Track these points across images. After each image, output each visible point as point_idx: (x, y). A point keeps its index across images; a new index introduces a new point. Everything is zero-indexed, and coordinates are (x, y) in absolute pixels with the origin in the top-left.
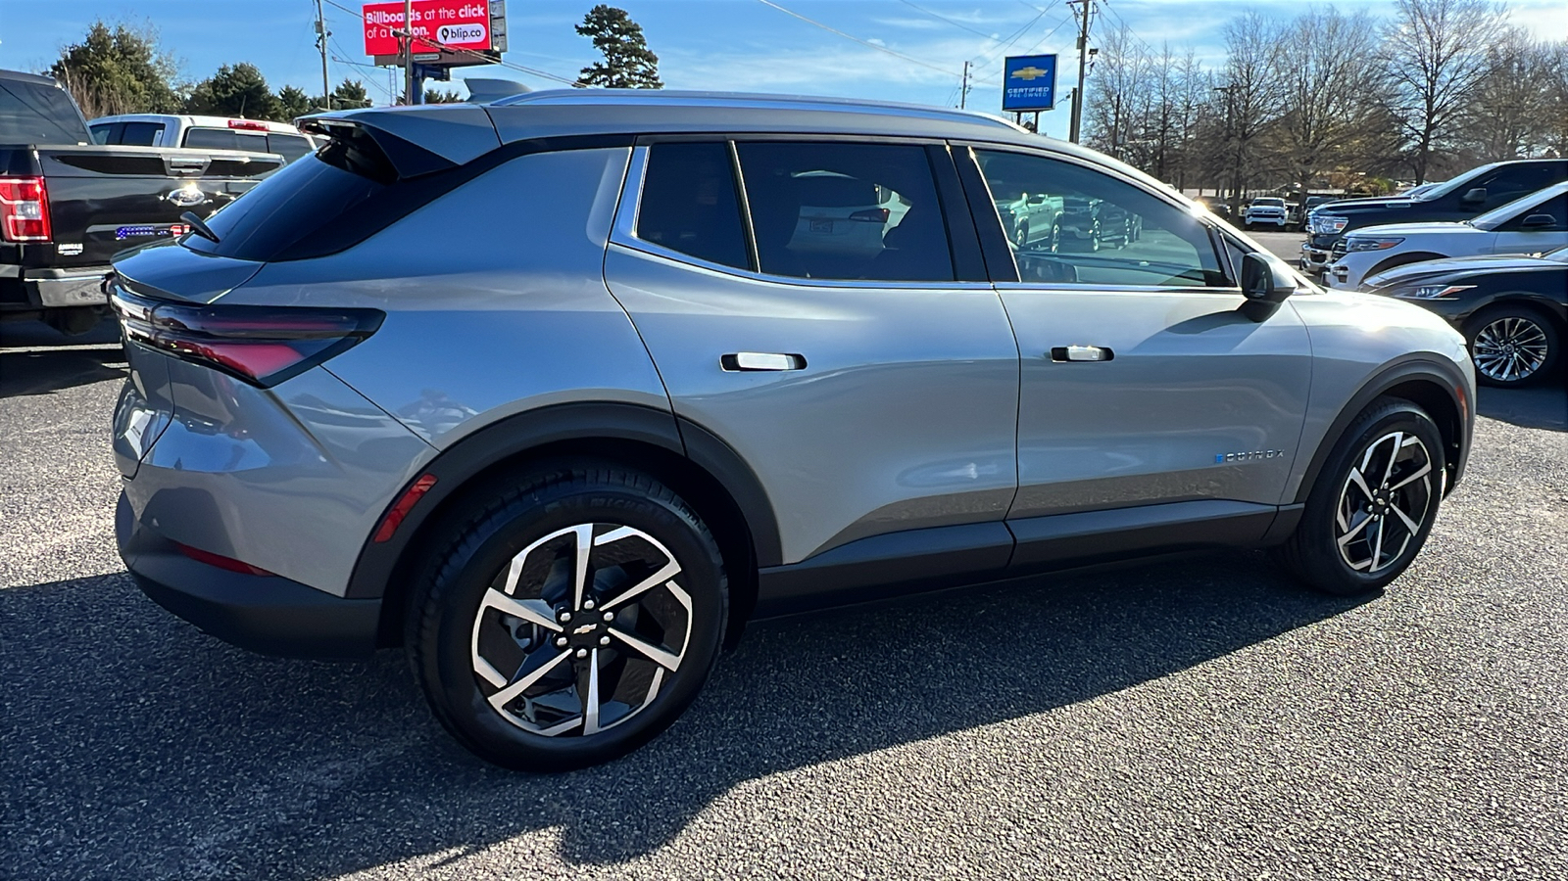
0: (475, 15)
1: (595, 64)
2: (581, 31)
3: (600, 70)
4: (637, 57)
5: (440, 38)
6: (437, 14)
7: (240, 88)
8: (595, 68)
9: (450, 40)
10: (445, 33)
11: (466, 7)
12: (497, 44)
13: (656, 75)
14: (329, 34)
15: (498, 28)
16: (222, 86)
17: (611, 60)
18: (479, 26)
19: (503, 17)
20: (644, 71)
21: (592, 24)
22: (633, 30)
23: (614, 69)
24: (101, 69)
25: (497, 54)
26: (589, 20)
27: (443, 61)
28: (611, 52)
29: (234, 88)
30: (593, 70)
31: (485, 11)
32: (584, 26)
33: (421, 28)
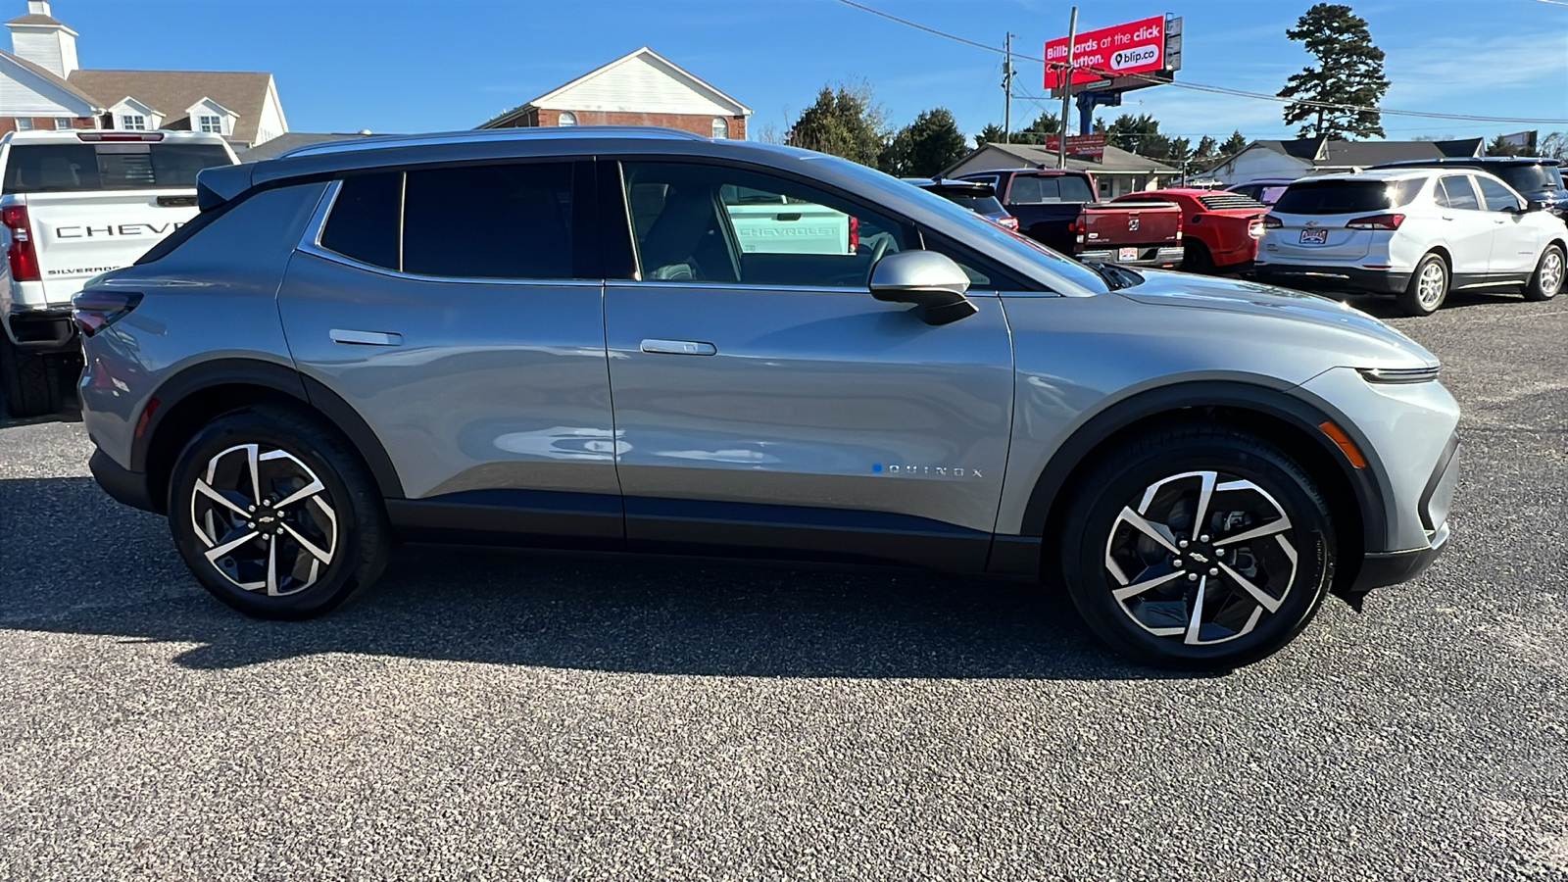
0: (1149, 37)
1: (1305, 70)
2: (1292, 35)
3: (1311, 74)
4: (1359, 56)
5: (1113, 63)
6: (1113, 41)
7: (934, 131)
8: (1305, 73)
9: (1123, 65)
10: (1119, 58)
11: (1141, 30)
12: (1170, 63)
13: (1381, 73)
14: (1015, 73)
15: (1173, 46)
16: (919, 130)
17: (1326, 63)
18: (1153, 48)
19: (1180, 35)
20: (1366, 71)
21: (1307, 26)
22: (1355, 26)
23: (1327, 73)
24: (824, 126)
25: (1170, 75)
26: (1303, 22)
27: (1114, 87)
28: (1326, 54)
29: (928, 132)
30: (1303, 77)
31: (1160, 32)
32: (1297, 30)
33: (1097, 57)
